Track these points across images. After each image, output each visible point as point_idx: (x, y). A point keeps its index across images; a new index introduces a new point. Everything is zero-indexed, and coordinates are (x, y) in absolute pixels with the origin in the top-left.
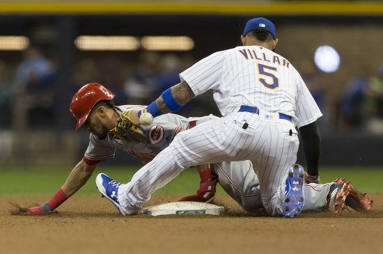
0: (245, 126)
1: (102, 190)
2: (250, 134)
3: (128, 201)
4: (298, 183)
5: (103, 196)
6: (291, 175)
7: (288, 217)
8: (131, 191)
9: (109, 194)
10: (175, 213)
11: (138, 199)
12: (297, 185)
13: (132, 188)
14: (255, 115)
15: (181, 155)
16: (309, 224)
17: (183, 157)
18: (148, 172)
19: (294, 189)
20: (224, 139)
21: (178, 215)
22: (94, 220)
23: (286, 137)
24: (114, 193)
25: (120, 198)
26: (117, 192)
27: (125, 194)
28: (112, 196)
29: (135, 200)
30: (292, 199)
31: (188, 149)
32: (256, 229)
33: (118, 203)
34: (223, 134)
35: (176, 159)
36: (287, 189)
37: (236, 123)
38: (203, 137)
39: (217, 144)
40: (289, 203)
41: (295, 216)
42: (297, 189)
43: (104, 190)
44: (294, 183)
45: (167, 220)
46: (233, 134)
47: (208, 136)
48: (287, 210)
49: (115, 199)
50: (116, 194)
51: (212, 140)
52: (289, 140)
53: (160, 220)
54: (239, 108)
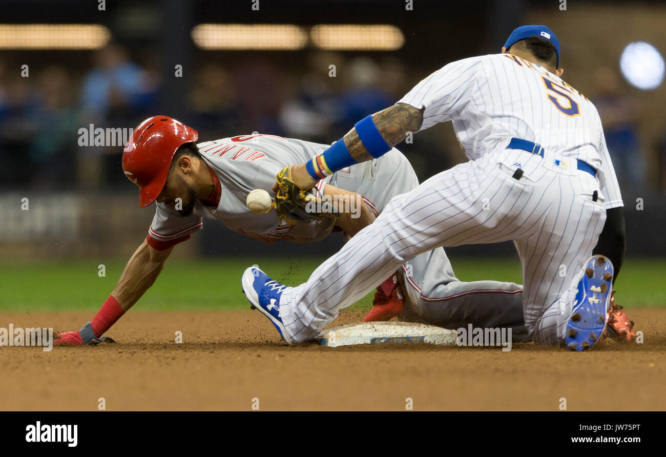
0: (518, 175)
1: (252, 295)
2: (526, 189)
3: (299, 317)
4: (599, 289)
5: (253, 307)
6: (589, 274)
7: (573, 349)
8: (304, 299)
9: (264, 303)
10: (369, 342)
11: (316, 314)
12: (598, 293)
13: (307, 293)
14: (537, 157)
15: (398, 235)
16: (608, 361)
17: (401, 239)
18: (336, 267)
19: (591, 300)
20: (477, 194)
21: (375, 345)
22: (224, 354)
23: (587, 204)
24: (273, 301)
25: (283, 312)
26: (278, 300)
27: (294, 305)
28: (269, 307)
29: (309, 316)
30: (584, 318)
31: (409, 223)
32: (514, 372)
33: (280, 319)
34: (475, 187)
35: (388, 242)
36: (579, 297)
37: (500, 168)
38: (436, 197)
39: (463, 206)
40: (578, 324)
41: (586, 349)
42: (596, 301)
43: (256, 296)
44: (593, 288)
45: (355, 354)
46: (495, 187)
47: (445, 194)
48: (573, 336)
49: (275, 313)
50: (277, 304)
51: (454, 200)
52: (591, 210)
53: (342, 355)
54: (508, 142)
